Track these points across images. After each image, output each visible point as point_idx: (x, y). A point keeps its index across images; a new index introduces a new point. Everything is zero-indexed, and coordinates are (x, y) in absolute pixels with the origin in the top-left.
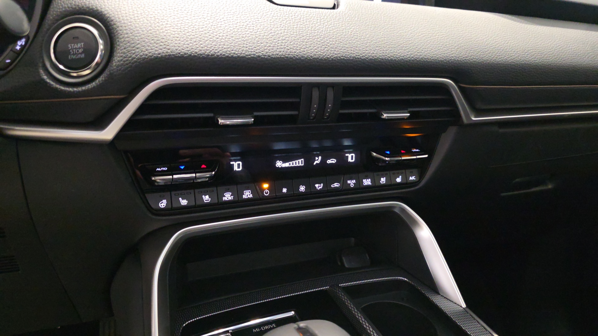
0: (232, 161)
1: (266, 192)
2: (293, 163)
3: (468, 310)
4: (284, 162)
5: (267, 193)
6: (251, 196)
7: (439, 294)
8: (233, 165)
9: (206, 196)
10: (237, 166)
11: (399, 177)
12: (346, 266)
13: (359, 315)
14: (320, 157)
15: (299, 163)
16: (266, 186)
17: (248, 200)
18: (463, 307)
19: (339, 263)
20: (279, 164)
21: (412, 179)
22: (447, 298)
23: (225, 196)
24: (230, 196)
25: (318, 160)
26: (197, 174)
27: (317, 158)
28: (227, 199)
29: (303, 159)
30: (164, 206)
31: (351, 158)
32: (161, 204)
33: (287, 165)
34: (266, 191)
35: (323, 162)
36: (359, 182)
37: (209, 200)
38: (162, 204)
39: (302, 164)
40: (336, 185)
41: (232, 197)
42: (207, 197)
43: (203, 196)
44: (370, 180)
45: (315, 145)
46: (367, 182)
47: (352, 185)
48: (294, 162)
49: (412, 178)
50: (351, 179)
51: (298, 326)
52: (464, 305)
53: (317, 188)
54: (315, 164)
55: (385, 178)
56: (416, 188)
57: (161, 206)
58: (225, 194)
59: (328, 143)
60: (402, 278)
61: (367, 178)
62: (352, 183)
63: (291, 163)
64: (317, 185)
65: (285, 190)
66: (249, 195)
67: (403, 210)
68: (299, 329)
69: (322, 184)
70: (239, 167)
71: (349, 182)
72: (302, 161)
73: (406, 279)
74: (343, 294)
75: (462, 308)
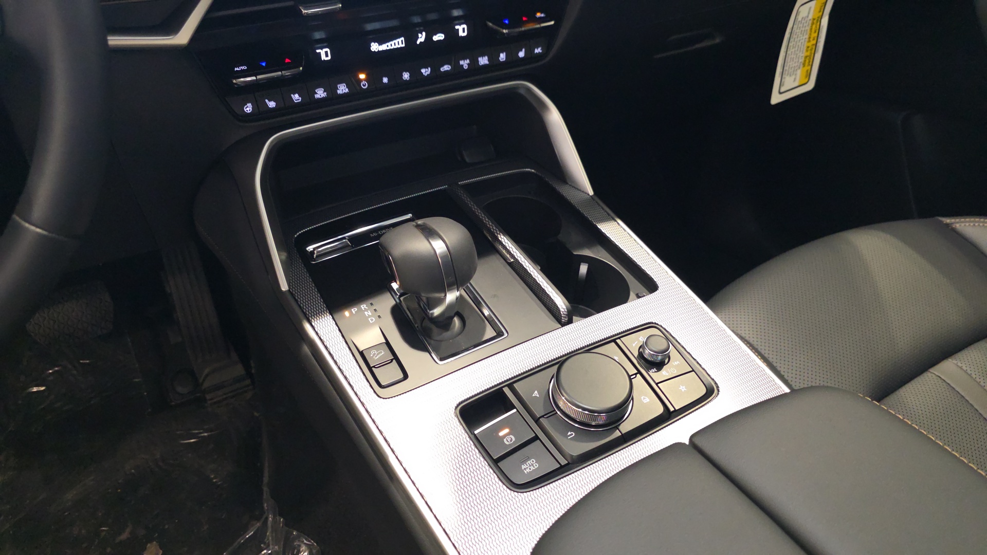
0: (318, 49)
1: (363, 85)
2: (391, 45)
3: (596, 198)
4: (380, 44)
5: (365, 85)
6: (347, 91)
7: (567, 183)
8: (320, 53)
9: (295, 95)
10: (325, 54)
11: (521, 50)
12: (467, 160)
13: (479, 211)
14: (424, 33)
15: (398, 43)
16: (362, 76)
17: (344, 95)
18: (591, 194)
19: (459, 158)
20: (375, 47)
21: (538, 52)
22: (575, 186)
23: (317, 93)
24: (322, 92)
25: (422, 38)
26: (283, 72)
27: (420, 35)
28: (320, 97)
29: (403, 39)
30: (250, 110)
31: (462, 30)
32: (246, 108)
33: (384, 47)
34: (364, 82)
35: (429, 38)
36: (474, 62)
37: (299, 100)
38: (248, 109)
39: (402, 43)
40: (446, 68)
41: (325, 93)
42: (297, 96)
43: (292, 95)
44: (486, 58)
45: (417, 19)
46: (483, 61)
47: (466, 67)
48: (392, 43)
49: (538, 50)
50: (464, 59)
51: (416, 223)
52: (591, 192)
53: (424, 74)
54: (418, 42)
55: (505, 54)
56: (543, 62)
57: (247, 111)
58: (316, 91)
59: (433, 16)
60: (529, 170)
61: (483, 55)
62: (465, 63)
63: (389, 44)
64: (423, 71)
65: (385, 80)
66: (344, 90)
67: (529, 90)
68: (418, 226)
69: (429, 69)
70: (327, 56)
71: (462, 62)
72: (402, 41)
73: (533, 171)
74: (462, 192)
75: (588, 196)
